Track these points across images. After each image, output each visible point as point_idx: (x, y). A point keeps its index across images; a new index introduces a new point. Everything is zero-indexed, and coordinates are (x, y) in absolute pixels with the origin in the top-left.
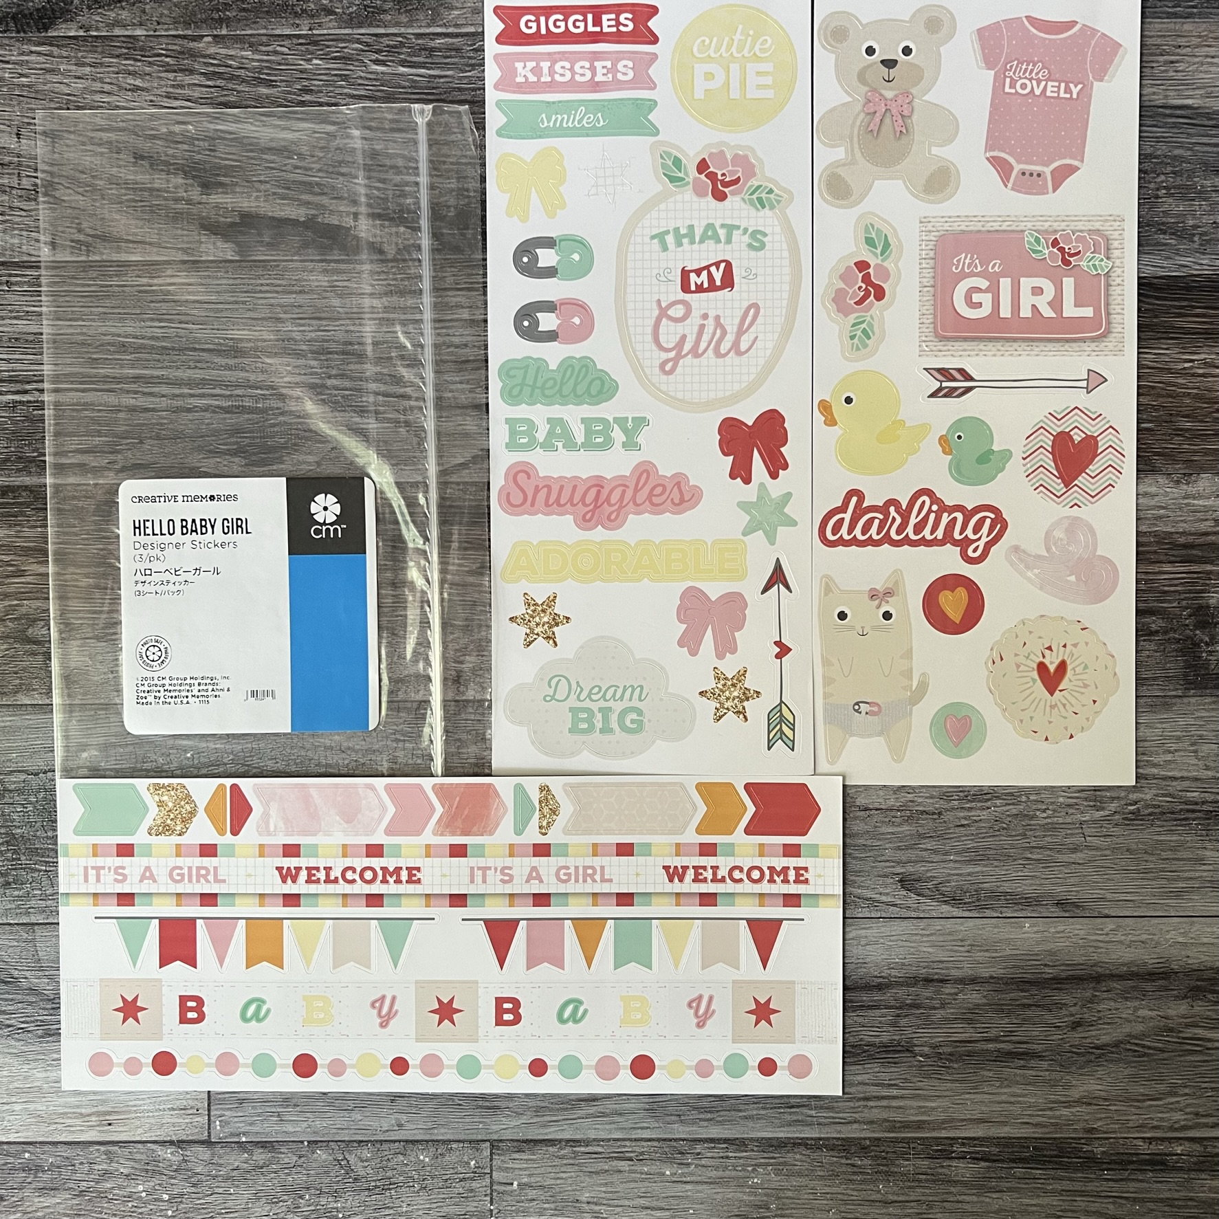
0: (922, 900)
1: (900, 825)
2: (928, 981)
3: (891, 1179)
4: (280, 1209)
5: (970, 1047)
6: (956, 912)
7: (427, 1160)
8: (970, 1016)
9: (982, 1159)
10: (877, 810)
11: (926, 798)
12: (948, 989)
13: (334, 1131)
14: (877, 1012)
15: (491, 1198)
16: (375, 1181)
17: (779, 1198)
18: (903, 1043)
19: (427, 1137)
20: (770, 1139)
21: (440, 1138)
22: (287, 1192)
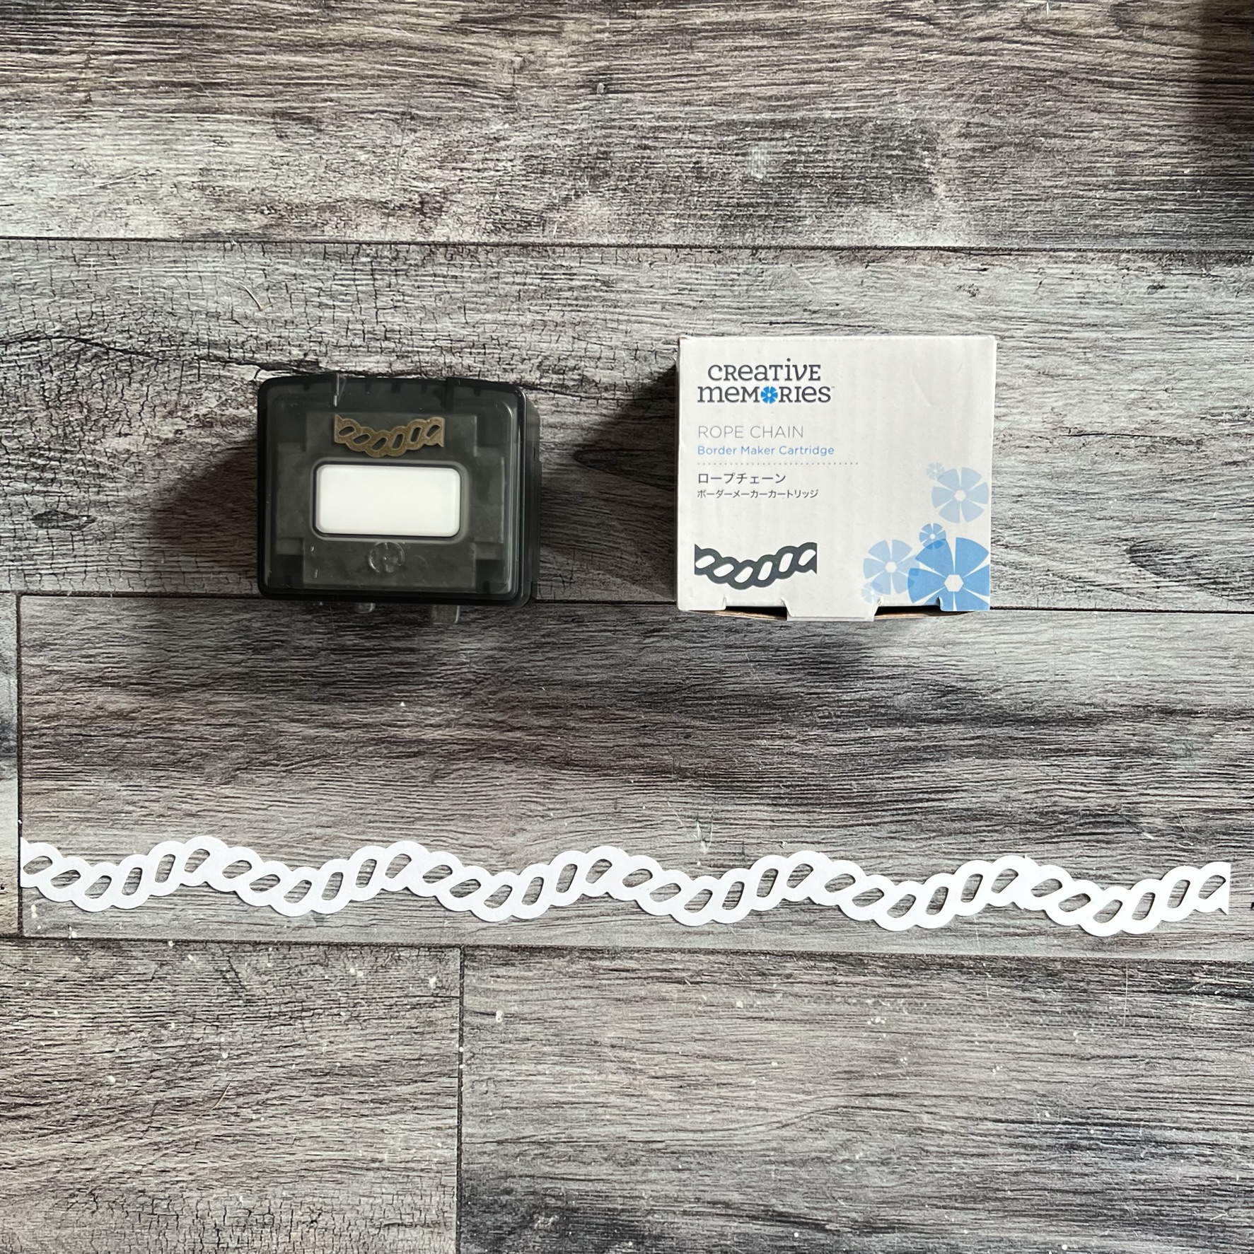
0: (1164, 582)
1: (1133, 460)
2: (1167, 712)
3: (1092, 1022)
4: (131, 1041)
5: (1230, 820)
6: (1219, 603)
7: (360, 974)
8: (1232, 770)
9: (1238, 997)
10: (1097, 434)
11: (1179, 416)
12: (1200, 726)
13: (216, 926)
14: (1083, 761)
15: (461, 1036)
16: (280, 1004)
17: (912, 1048)
18: (1123, 811)
19: (362, 940)
20: (902, 956)
21: (381, 941)
22: (142, 1018)
